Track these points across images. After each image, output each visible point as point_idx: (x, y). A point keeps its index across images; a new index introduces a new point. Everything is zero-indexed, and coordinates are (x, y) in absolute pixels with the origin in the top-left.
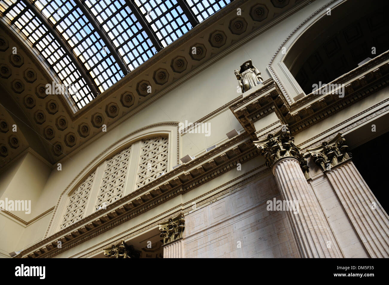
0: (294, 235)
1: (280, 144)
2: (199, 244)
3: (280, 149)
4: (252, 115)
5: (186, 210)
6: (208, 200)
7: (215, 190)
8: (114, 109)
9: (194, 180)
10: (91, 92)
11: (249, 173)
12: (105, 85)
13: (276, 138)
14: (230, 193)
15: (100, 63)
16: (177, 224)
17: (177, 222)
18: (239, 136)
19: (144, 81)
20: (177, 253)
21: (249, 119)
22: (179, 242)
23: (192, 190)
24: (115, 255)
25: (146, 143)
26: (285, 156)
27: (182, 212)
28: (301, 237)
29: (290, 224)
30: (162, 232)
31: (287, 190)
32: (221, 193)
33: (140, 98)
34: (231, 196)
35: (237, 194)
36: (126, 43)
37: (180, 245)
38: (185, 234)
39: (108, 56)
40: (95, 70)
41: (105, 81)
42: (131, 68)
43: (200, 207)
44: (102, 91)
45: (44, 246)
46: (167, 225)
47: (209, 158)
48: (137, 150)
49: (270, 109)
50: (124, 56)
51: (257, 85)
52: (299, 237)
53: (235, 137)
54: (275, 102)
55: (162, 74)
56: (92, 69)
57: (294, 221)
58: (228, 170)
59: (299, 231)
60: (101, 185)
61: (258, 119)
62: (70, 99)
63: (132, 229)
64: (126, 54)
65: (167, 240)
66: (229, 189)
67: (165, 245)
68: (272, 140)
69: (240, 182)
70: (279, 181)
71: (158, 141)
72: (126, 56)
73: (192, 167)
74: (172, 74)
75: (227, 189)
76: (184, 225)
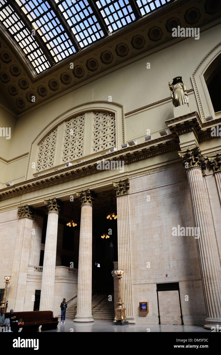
0: (192, 208)
1: (193, 157)
2: (138, 199)
3: (193, 161)
4: (179, 130)
5: (130, 176)
6: (145, 172)
7: (149, 167)
8: (67, 78)
9: (135, 157)
10: (47, 61)
11: (171, 161)
12: (59, 56)
13: (191, 152)
14: (158, 171)
15: (55, 37)
16: (124, 184)
17: (125, 183)
18: (167, 136)
19: (92, 59)
20: (125, 202)
21: (177, 132)
22: (126, 196)
23: (133, 163)
24: (84, 197)
25: (96, 115)
26: (194, 166)
27: (128, 177)
28: (196, 214)
29: (190, 198)
30: (115, 188)
31: (193, 187)
32: (152, 170)
33: (89, 72)
34: (158, 173)
35: (162, 172)
36: (78, 23)
37: (127, 198)
38: (130, 191)
39: (63, 33)
40: (51, 43)
41: (60, 53)
42: (82, 45)
43: (139, 176)
44: (57, 61)
45: (30, 184)
46: (118, 184)
47: (147, 145)
48: (90, 119)
49: (190, 129)
50: (76, 34)
51: (184, 104)
52: (195, 213)
53: (165, 136)
54: (194, 125)
55: (108, 56)
56: (48, 42)
57: (194, 205)
58: (158, 155)
59: (195, 211)
60: (64, 142)
61: (182, 134)
62: (29, 65)
63: (94, 182)
64: (78, 33)
65: (118, 193)
66: (158, 169)
67: (118, 196)
68: (189, 153)
69: (165, 165)
70: (189, 180)
71: (106, 115)
72: (78, 35)
73: (135, 149)
74: (116, 58)
75: (156, 168)
76: (129, 186)
